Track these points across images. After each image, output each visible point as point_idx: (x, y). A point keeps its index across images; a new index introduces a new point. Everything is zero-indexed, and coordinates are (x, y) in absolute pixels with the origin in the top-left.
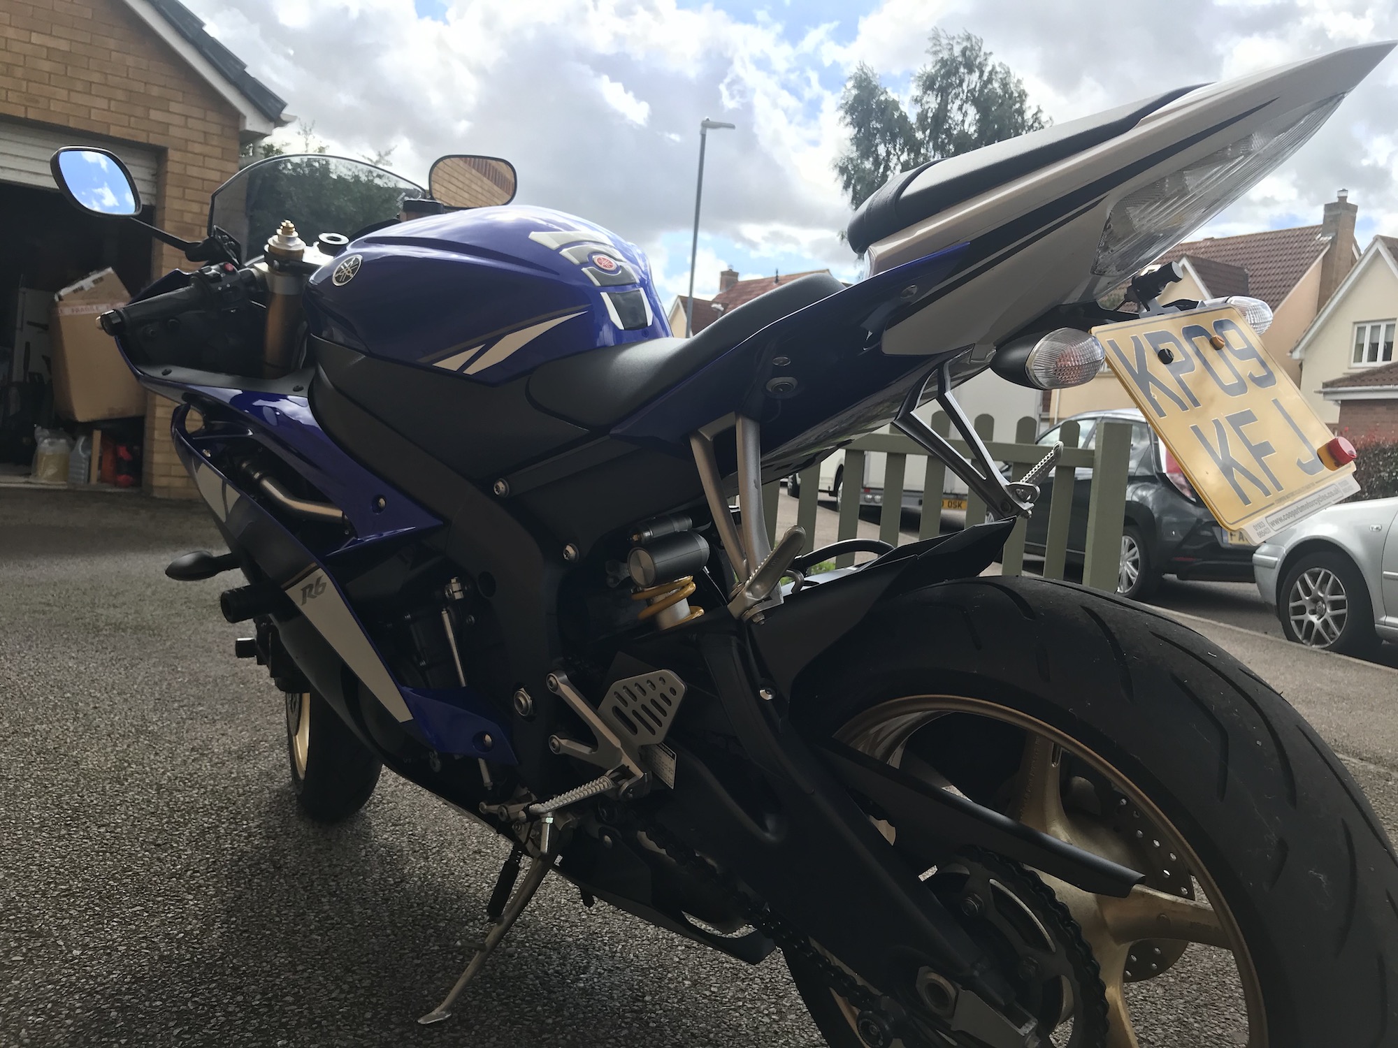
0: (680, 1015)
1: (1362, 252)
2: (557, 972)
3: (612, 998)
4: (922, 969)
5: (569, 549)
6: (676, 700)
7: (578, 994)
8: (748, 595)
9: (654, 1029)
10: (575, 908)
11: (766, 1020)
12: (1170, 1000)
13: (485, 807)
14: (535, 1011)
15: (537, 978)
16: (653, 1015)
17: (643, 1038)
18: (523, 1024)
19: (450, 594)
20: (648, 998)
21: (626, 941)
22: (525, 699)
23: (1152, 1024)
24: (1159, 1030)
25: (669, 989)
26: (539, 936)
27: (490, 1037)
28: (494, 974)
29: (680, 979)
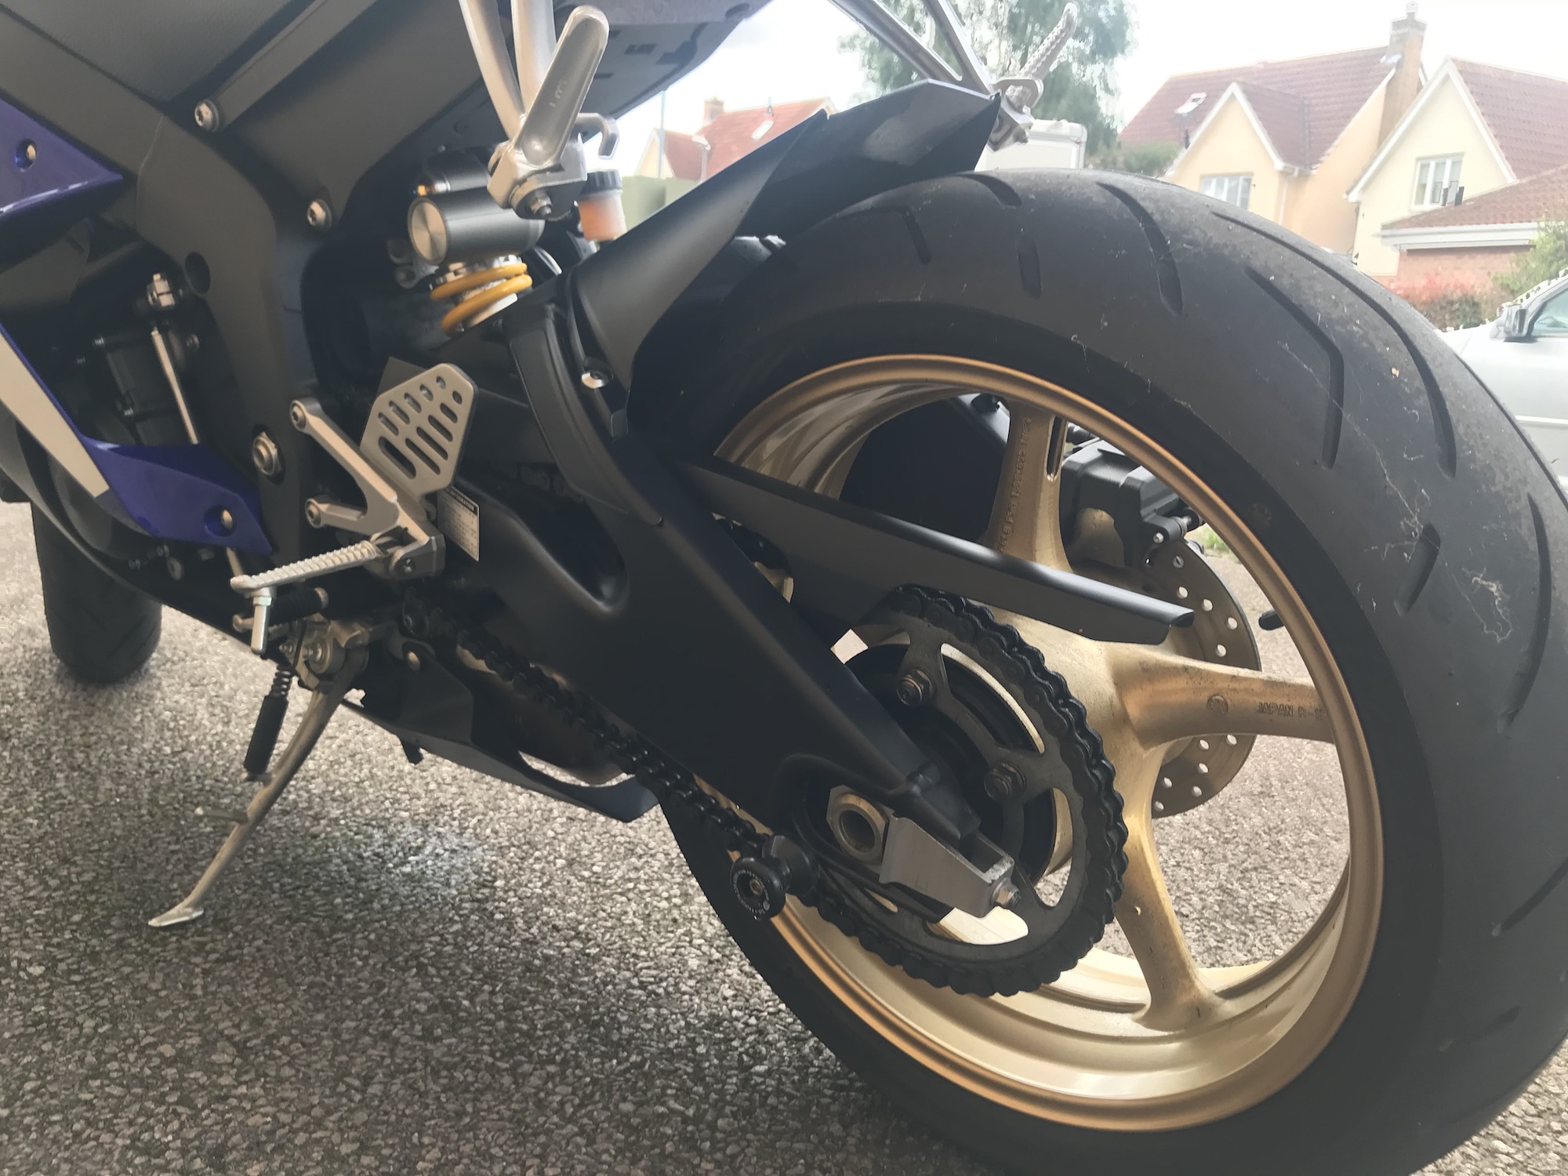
0: (541, 903)
1: (1429, 77)
2: (377, 855)
3: (448, 885)
4: (835, 792)
5: (316, 207)
6: (463, 411)
7: (400, 882)
8: (519, 157)
9: (500, 923)
10: (422, 777)
11: (664, 904)
12: (1211, 864)
13: (240, 621)
14: (332, 904)
15: (346, 862)
16: (503, 904)
17: (482, 934)
18: (308, 922)
19: (154, 299)
20: (499, 883)
21: (485, 814)
22: (267, 448)
23: (1187, 894)
24: (1195, 899)
25: (533, 870)
26: (362, 811)
27: (254, 939)
28: (284, 859)
29: (551, 858)
